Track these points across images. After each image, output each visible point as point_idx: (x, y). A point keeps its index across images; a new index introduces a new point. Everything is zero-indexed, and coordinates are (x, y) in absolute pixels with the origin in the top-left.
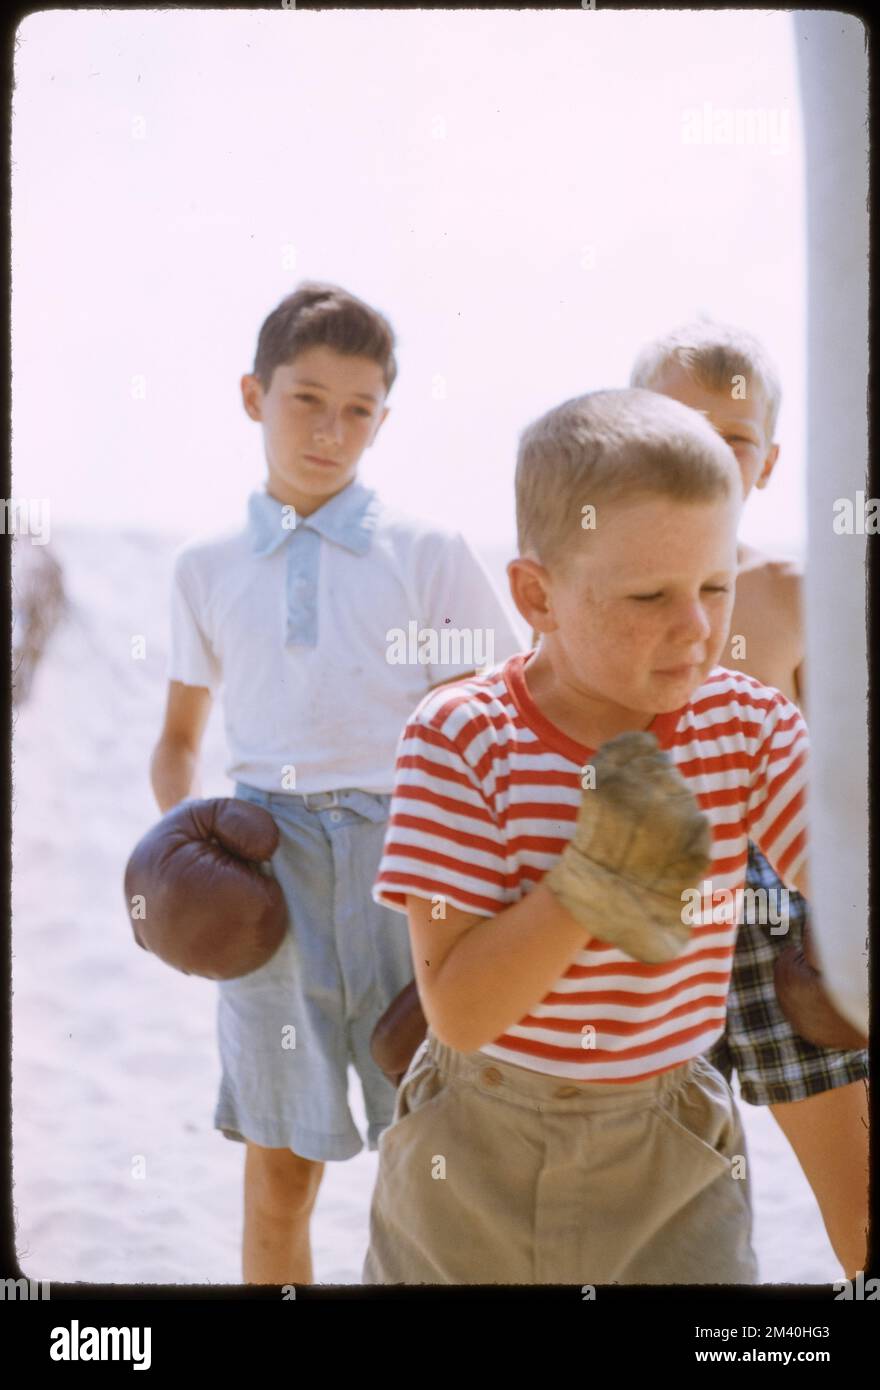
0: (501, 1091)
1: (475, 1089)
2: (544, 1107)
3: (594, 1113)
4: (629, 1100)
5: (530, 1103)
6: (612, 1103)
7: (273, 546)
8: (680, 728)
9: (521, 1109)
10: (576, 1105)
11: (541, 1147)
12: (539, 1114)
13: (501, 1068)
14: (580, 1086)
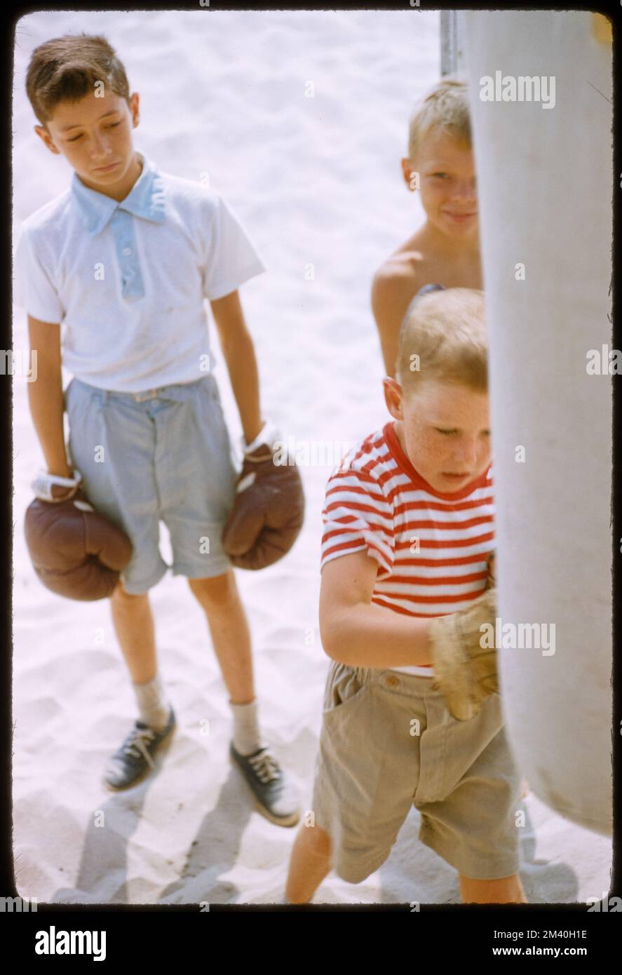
0: (398, 688)
1: (382, 687)
2: (424, 695)
5: (416, 694)
7: (101, 226)
9: (411, 697)
11: (424, 717)
12: (422, 699)
13: (399, 677)
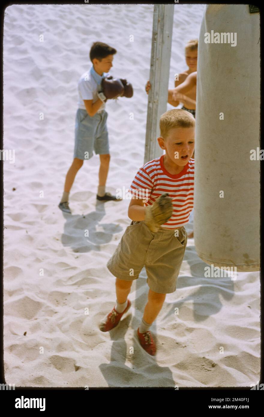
3: (164, 233)
4: (169, 232)
6: (167, 232)
8: (188, 171)
10: (161, 231)
11: (154, 236)
14: (163, 228)
